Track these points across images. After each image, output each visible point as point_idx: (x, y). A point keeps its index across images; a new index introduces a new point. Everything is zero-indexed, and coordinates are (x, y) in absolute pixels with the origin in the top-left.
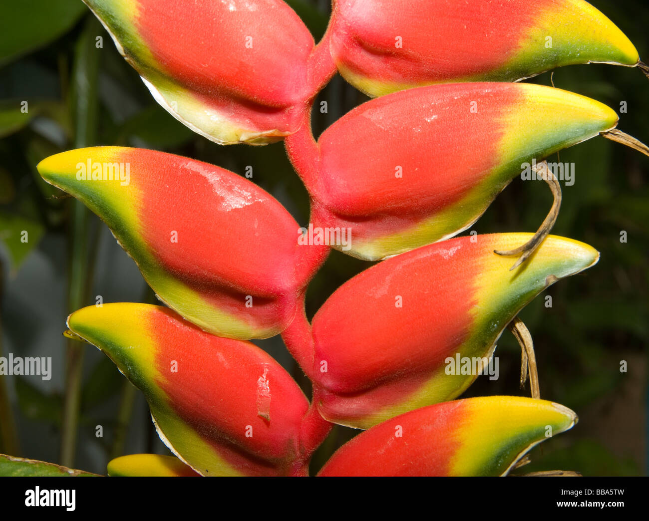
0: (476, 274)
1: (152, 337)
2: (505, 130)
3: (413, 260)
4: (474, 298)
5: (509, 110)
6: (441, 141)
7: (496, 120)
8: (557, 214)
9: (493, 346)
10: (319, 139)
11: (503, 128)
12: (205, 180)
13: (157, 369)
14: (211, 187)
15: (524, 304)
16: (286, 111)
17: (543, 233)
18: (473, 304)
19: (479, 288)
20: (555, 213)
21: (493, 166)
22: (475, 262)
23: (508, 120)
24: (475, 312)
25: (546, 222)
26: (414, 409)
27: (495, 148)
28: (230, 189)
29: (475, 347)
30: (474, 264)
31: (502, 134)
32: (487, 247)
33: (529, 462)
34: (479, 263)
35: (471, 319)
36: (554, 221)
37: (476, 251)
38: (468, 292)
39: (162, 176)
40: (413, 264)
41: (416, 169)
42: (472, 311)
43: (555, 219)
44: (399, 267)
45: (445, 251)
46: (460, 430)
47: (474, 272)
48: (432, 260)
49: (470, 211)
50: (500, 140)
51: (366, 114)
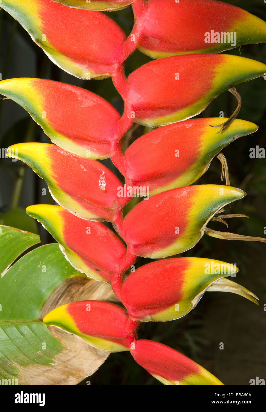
0: (201, 135)
1: (49, 158)
2: (216, 75)
3: (172, 128)
4: (200, 145)
5: (218, 66)
6: (186, 79)
7: (212, 70)
8: (239, 110)
9: (209, 164)
10: (129, 77)
11: (215, 74)
12: (74, 94)
13: (52, 171)
14: (77, 97)
15: (223, 147)
16: (113, 66)
17: (232, 118)
18: (200, 147)
19: (202, 140)
20: (238, 109)
21: (210, 89)
22: (201, 130)
23: (217, 70)
24: (201, 150)
25: (234, 114)
26: (172, 189)
27: (211, 82)
28: (86, 98)
29: (201, 164)
30: (201, 131)
31: (215, 76)
32: (207, 123)
33: (224, 211)
34: (203, 130)
35: (199, 153)
36: (238, 113)
37: (202, 125)
38: (197, 142)
39: (54, 92)
40: (172, 130)
41: (174, 91)
42: (199, 150)
43: (238, 112)
44: (166, 131)
45: (187, 125)
46: (193, 198)
47: (201, 134)
48: (181, 128)
49: (199, 107)
50: (214, 79)
51: (150, 67)
